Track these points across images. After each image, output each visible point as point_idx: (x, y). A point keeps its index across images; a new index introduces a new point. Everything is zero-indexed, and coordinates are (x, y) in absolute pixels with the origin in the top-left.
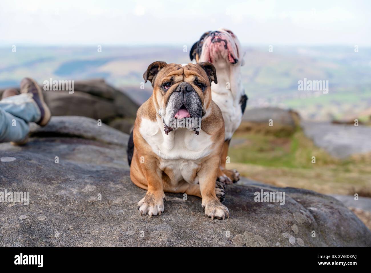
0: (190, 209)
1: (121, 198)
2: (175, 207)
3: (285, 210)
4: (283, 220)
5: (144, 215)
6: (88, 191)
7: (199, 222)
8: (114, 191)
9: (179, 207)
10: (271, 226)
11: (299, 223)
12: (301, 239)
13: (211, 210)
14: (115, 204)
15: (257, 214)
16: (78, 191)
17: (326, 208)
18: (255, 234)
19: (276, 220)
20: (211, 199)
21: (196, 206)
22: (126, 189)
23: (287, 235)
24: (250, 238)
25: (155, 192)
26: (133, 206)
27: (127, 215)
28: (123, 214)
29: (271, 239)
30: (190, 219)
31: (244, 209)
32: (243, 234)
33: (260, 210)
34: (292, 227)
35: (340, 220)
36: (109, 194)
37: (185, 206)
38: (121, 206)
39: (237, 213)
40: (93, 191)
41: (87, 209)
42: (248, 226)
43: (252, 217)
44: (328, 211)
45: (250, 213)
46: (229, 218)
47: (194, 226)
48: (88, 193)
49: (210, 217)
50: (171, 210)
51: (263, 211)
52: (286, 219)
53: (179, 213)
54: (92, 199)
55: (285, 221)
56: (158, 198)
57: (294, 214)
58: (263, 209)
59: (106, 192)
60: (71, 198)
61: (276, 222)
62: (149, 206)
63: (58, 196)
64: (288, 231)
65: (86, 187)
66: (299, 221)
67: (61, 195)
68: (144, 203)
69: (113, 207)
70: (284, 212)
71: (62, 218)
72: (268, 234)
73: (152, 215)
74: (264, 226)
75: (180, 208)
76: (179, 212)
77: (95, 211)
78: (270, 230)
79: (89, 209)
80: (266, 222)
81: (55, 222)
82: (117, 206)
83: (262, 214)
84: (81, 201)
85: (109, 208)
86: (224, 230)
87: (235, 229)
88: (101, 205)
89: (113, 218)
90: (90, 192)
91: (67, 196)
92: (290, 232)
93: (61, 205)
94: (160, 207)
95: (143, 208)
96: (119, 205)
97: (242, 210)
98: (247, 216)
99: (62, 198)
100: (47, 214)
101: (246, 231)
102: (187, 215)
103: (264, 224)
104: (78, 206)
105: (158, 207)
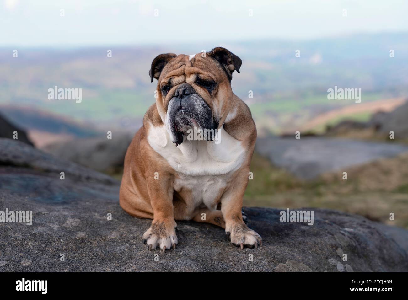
0: (208, 238)
1: (116, 231)
2: (190, 237)
3: (323, 232)
4: (326, 244)
5: (154, 250)
6: (72, 226)
7: (227, 253)
8: (104, 223)
9: (195, 236)
10: (313, 252)
11: (343, 245)
12: (349, 265)
13: (239, 237)
14: (111, 239)
15: (292, 239)
16: (59, 226)
17: (363, 228)
18: (299, 263)
19: (318, 243)
20: (238, 223)
21: (214, 235)
22: (118, 221)
23: (333, 261)
24: (294, 267)
25: (165, 220)
26: (135, 240)
27: (132, 251)
28: (125, 251)
29: (318, 268)
30: (212, 251)
31: (273, 234)
32: (285, 263)
33: (293, 234)
34: (337, 251)
35: (381, 241)
36: (99, 227)
37: (201, 235)
38: (120, 241)
39: (267, 239)
40: (77, 225)
41: (78, 248)
42: (288, 253)
43: (287, 243)
44: (366, 231)
45: (283, 238)
46: (262, 245)
47: (222, 258)
48: (72, 228)
49: (239, 246)
50: (185, 241)
51: (298, 234)
52: (329, 242)
53: (197, 245)
54: (80, 235)
55: (328, 244)
56: (170, 227)
57: (335, 236)
58: (296, 232)
59: (94, 225)
60: (53, 236)
61: (319, 246)
62: (159, 238)
63: (35, 234)
64: (333, 256)
65: (67, 221)
66: (343, 244)
67: (40, 233)
68: (153, 235)
69: (109, 243)
70: (323, 234)
71: (50, 261)
72: (313, 261)
73: (165, 248)
74: (305, 252)
75: (196, 239)
76: (196, 243)
77: (89, 250)
78: (313, 256)
79: (80, 248)
80: (306, 248)
81: (44, 266)
82: (115, 242)
83: (298, 238)
84: (67, 239)
85: (106, 245)
86: (261, 260)
87: (274, 257)
88: (94, 242)
89: (114, 257)
90: (74, 227)
91: (48, 234)
92: (337, 257)
93: (44, 245)
94: (174, 239)
95: (151, 242)
96: (116, 241)
97: (272, 235)
98: (281, 242)
99: (41, 236)
100: (30, 257)
101: (288, 259)
102: (207, 246)
103: (305, 249)
104: (66, 245)
105: (172, 239)
